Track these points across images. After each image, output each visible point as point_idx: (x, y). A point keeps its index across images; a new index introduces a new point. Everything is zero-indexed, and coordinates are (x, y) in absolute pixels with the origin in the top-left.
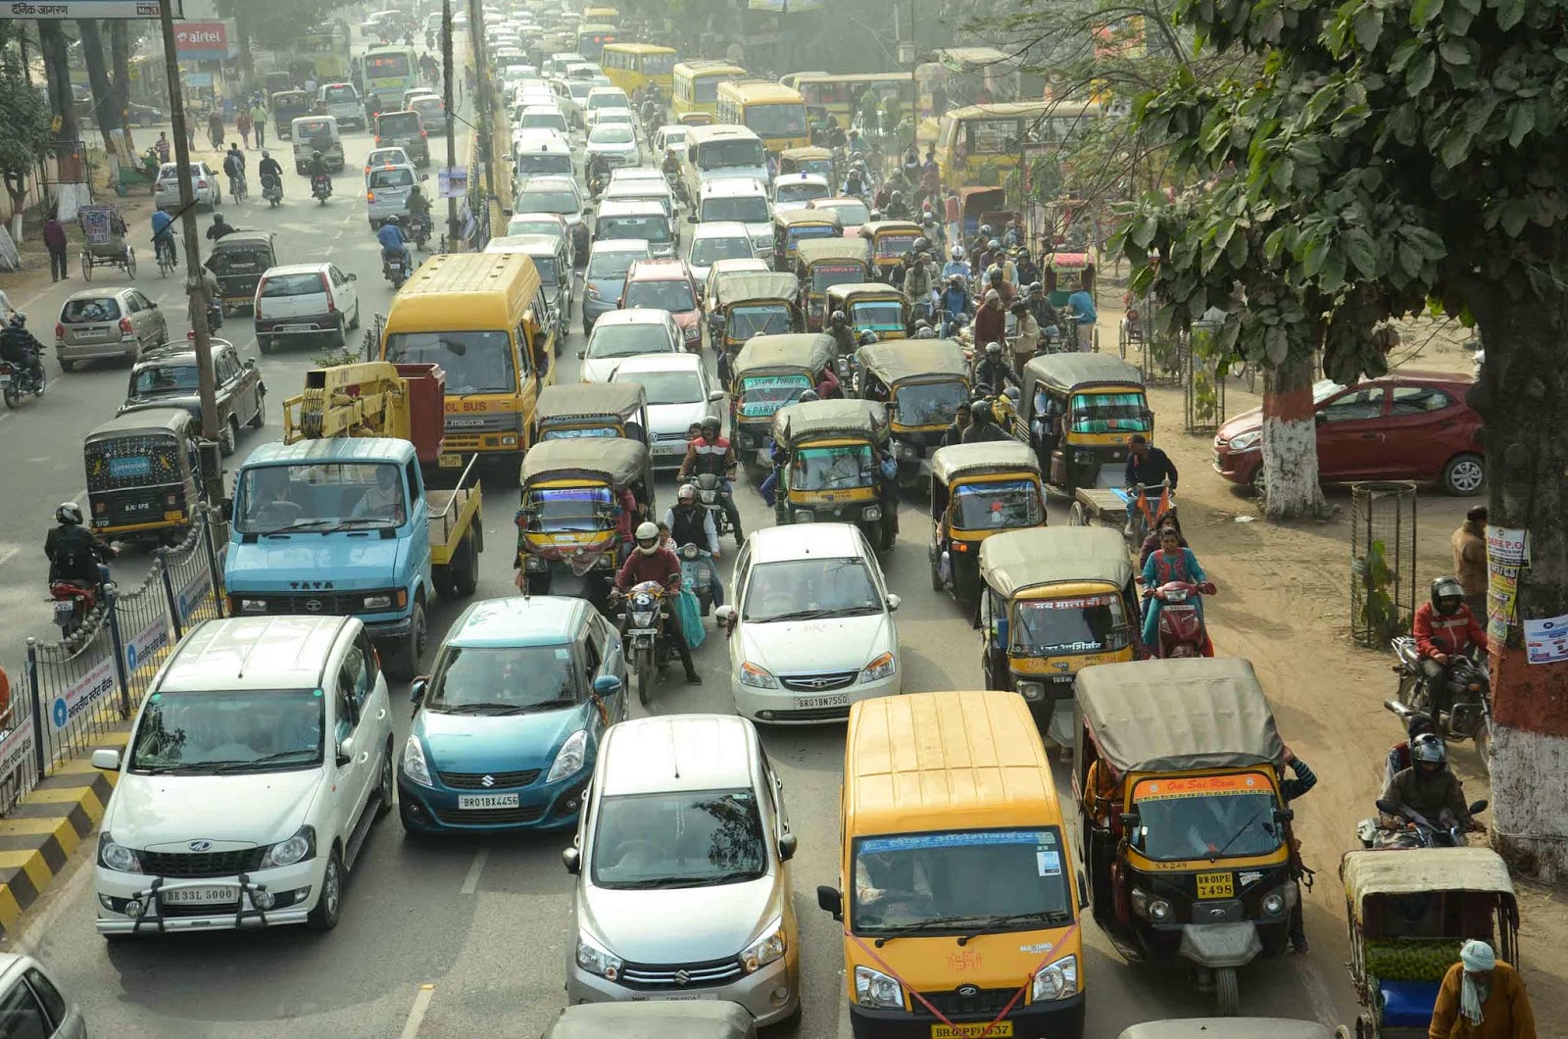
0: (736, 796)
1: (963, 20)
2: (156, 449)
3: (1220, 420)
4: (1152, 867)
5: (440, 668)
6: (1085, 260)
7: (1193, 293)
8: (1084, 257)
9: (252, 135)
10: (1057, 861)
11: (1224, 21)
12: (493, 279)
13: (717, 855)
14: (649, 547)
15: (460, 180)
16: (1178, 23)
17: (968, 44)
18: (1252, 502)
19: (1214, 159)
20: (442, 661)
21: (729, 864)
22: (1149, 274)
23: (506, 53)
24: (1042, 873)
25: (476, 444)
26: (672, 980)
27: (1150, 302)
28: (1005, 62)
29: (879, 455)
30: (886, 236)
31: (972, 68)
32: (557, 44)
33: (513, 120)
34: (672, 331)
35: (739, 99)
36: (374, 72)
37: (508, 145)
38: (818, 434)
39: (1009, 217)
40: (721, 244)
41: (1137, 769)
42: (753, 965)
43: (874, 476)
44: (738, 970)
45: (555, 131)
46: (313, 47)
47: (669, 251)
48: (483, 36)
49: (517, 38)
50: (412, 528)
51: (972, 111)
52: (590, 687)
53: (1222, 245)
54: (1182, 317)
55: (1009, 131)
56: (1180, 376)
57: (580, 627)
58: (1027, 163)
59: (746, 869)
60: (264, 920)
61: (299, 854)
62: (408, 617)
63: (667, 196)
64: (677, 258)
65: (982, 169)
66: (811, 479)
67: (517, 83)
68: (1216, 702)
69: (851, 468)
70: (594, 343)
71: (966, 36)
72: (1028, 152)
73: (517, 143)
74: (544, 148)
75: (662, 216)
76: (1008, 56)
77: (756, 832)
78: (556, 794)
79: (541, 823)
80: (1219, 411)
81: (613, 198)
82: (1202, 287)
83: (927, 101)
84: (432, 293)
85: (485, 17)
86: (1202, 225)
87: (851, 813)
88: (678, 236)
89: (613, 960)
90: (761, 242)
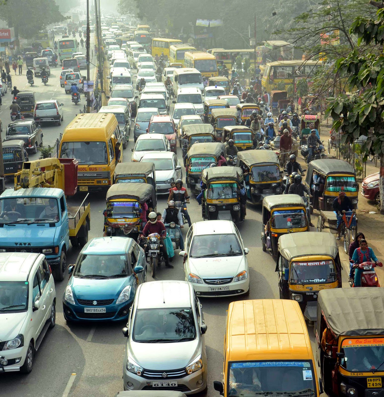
0: (185, 310)
1: (273, 30)
2: (15, 151)
3: (364, 176)
4: (349, 374)
5: (79, 262)
6: (316, 118)
7: (355, 130)
8: (316, 117)
9: (18, 70)
10: (311, 374)
11: (368, 32)
12: (101, 123)
13: (178, 331)
14: (154, 221)
15: (91, 85)
16: (351, 33)
17: (275, 39)
18: (375, 206)
19: (363, 82)
20: (80, 259)
21: (182, 334)
22: (339, 123)
23: (109, 41)
24: (305, 379)
25: (93, 183)
26: (161, 376)
27: (339, 133)
28: (288, 46)
29: (240, 187)
30: (246, 109)
31: (276, 48)
32: (127, 38)
33: (111, 64)
34: (165, 141)
35: (192, 58)
36: (62, 47)
37: (109, 73)
38: (218, 178)
39: (289, 101)
40: (184, 111)
41: (343, 334)
42: (190, 371)
43: (238, 194)
44: (185, 373)
45: (126, 68)
46: (41, 38)
47: (165, 112)
48: (101, 34)
49: (113, 35)
50: (62, 223)
51: (276, 63)
52: (133, 270)
53: (367, 113)
54: (351, 139)
55: (289, 71)
56: (350, 160)
57: (130, 248)
58: (295, 82)
59: (188, 337)
60: (3, 370)
61: (17, 345)
62: (59, 257)
63: (165, 92)
64: (168, 114)
65: (279, 85)
66: (215, 195)
67: (113, 51)
68: (375, 307)
69: (230, 192)
70: (137, 146)
71: (274, 36)
72: (296, 78)
73: (112, 73)
74: (122, 74)
75: (163, 100)
76: (289, 44)
77: (193, 323)
78: (120, 308)
79: (113, 319)
80: (364, 173)
81: (146, 93)
82: (358, 127)
83: (260, 59)
84: (79, 127)
85: (102, 28)
86: (359, 106)
87: (228, 350)
88: (169, 107)
89: (140, 368)
90: (199, 111)
